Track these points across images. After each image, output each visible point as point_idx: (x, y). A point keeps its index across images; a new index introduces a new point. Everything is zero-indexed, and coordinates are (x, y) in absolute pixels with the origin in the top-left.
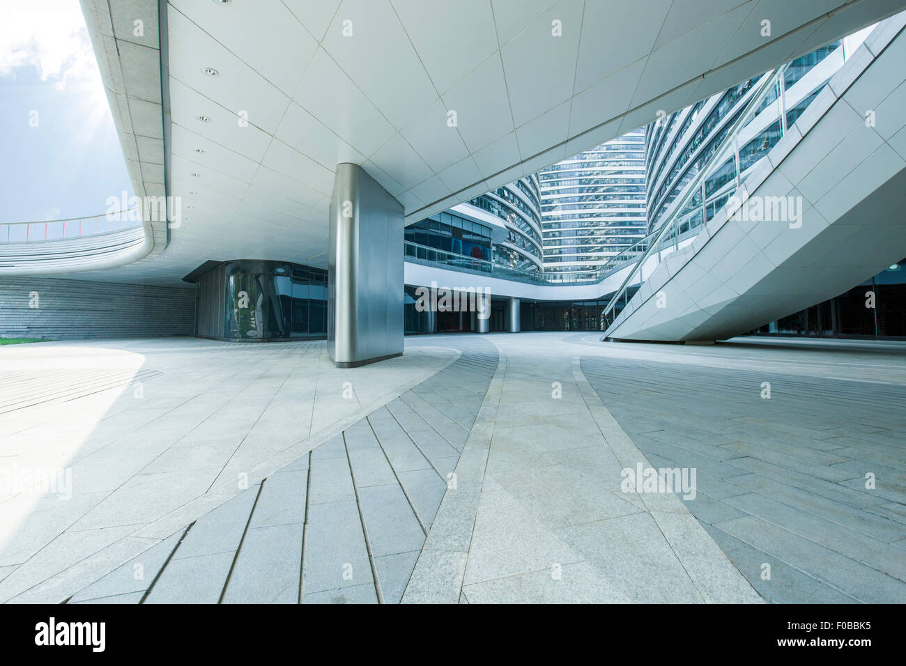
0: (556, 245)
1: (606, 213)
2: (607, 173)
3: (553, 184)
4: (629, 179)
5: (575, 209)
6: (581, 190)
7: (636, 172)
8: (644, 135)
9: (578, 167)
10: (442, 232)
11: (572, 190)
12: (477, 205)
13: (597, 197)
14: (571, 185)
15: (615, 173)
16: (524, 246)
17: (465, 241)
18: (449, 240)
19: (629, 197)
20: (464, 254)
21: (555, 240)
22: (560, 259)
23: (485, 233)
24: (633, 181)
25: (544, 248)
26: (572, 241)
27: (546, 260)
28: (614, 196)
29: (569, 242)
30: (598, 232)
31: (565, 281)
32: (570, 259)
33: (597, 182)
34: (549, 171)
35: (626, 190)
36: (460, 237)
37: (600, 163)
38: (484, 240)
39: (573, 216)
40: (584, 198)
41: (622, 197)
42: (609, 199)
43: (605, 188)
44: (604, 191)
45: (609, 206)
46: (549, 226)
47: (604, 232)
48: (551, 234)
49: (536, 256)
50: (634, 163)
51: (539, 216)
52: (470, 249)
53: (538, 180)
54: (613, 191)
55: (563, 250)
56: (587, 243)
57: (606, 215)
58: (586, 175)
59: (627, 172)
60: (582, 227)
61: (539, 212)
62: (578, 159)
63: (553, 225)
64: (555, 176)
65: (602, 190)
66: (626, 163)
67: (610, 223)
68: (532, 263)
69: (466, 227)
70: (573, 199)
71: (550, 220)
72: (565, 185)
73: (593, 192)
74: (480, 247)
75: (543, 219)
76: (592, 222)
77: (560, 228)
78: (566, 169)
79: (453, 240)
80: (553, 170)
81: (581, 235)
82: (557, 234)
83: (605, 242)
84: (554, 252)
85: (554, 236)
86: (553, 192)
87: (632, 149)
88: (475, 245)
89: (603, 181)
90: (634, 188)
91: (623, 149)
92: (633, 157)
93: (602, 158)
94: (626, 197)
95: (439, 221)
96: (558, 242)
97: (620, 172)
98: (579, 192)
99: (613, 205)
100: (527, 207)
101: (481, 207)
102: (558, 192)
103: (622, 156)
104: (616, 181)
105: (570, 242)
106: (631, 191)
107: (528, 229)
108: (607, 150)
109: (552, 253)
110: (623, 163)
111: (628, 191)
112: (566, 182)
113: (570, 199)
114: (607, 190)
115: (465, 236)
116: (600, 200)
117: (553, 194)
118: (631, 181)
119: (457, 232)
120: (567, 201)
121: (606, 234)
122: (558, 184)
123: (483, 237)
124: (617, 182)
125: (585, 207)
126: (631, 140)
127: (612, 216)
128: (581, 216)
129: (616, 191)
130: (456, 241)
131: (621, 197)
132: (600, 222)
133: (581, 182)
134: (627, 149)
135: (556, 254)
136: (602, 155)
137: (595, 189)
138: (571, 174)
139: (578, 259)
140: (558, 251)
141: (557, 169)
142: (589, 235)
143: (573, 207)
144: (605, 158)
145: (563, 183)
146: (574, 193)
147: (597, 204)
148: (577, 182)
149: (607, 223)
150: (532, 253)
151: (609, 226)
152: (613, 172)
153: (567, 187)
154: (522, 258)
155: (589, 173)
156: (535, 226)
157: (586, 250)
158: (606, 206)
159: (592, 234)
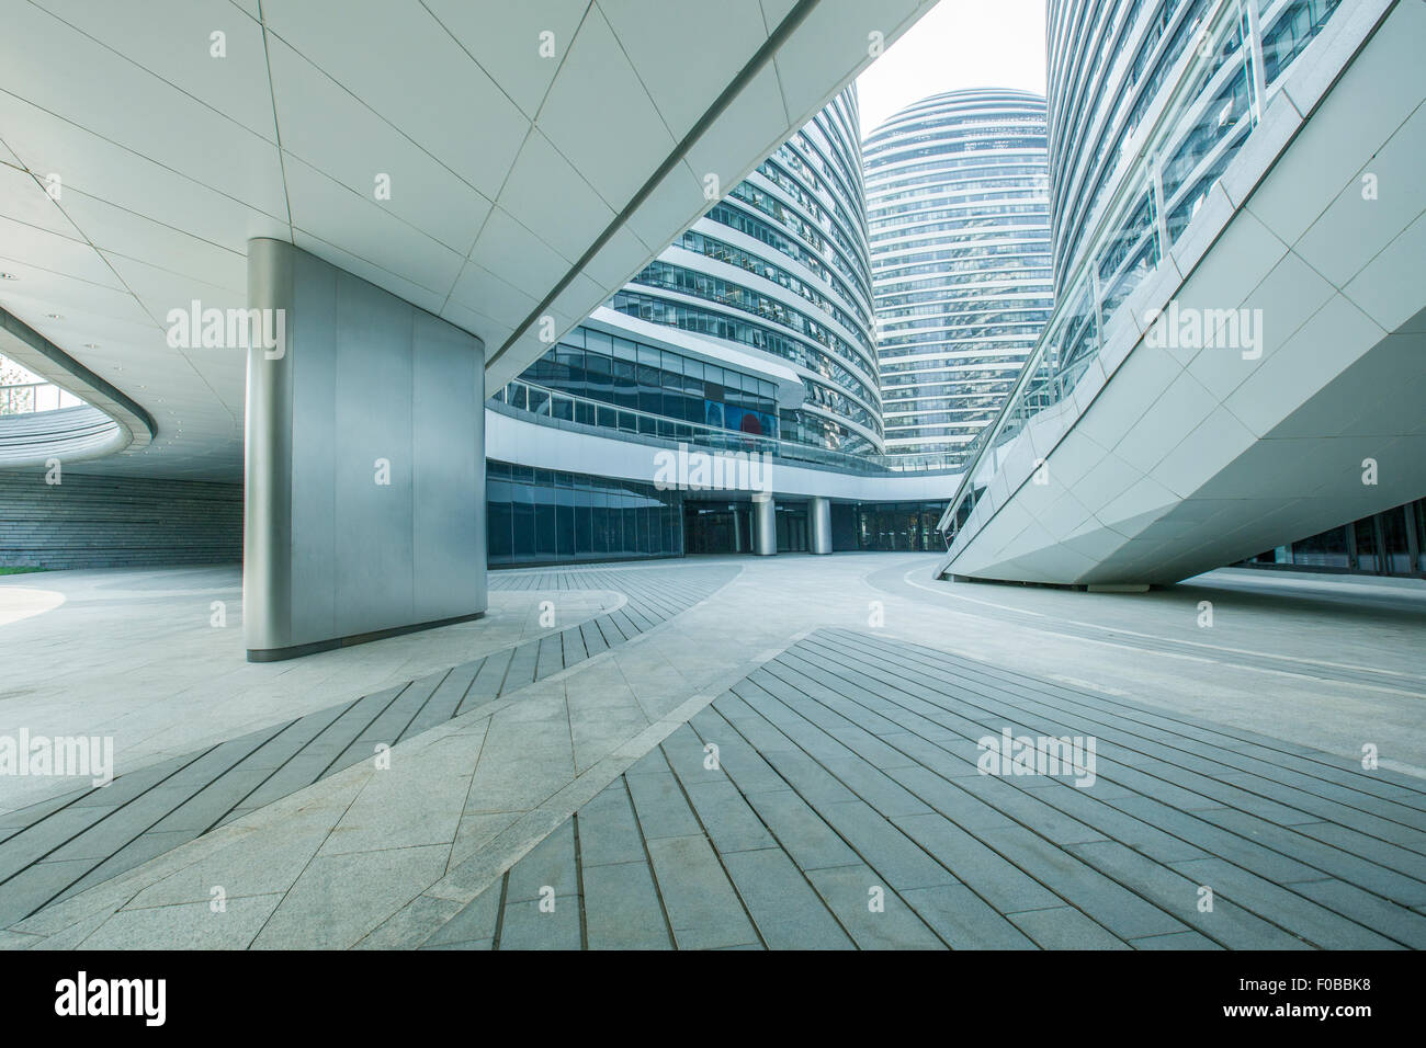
0: (907, 410)
1: (991, 357)
2: (990, 291)
3: (900, 313)
4: (1029, 300)
5: (938, 352)
6: (948, 321)
7: (1041, 288)
8: (1049, 227)
9: (941, 285)
10: (689, 391)
11: (933, 322)
12: (764, 348)
13: (975, 332)
14: (929, 313)
15: (1004, 292)
16: (848, 413)
17: (729, 405)
18: (700, 403)
19: (1029, 330)
20: (728, 426)
21: (906, 403)
22: (917, 433)
23: (765, 391)
24: (1036, 302)
25: (887, 415)
26: (935, 403)
27: (890, 435)
28: (1004, 329)
29: (929, 405)
30: (979, 389)
31: (907, 469)
32: (932, 433)
33: (974, 308)
34: (892, 292)
35: (1023, 319)
36: (721, 399)
37: (978, 277)
38: (763, 402)
39: (936, 363)
40: (954, 334)
41: (1017, 329)
42: (995, 334)
43: (988, 317)
44: (987, 322)
45: (995, 345)
46: (897, 381)
47: (988, 387)
48: (899, 394)
49: (871, 428)
50: (1037, 274)
51: (874, 365)
52: (739, 419)
53: (870, 305)
54: (1002, 321)
55: (919, 418)
56: (960, 406)
57: (991, 359)
58: (955, 297)
59: (1025, 289)
60: (950, 380)
61: (874, 357)
62: (940, 271)
63: (903, 379)
64: (903, 300)
65: (982, 320)
66: (1023, 275)
67: (998, 374)
68: (865, 440)
69: (732, 382)
70: (934, 336)
71: (897, 370)
72: (920, 314)
73: (967, 323)
74: (756, 414)
75: (884, 369)
76: (966, 373)
77: (914, 382)
78: (921, 288)
79: (708, 404)
80: (899, 291)
81: (949, 394)
82: (909, 392)
83: (990, 404)
84: (905, 421)
85: (904, 395)
86: (900, 326)
87: (1033, 251)
88: (746, 412)
89: (984, 306)
90: (1038, 315)
91: (1017, 252)
92: (1035, 264)
93: (981, 268)
94: (1024, 330)
95: (681, 373)
96: (911, 406)
97: (1014, 290)
98: (945, 325)
99: (1004, 344)
100: (852, 349)
101: (772, 351)
102: (910, 325)
103: (1016, 263)
104: (1006, 304)
105: (932, 406)
106: (1033, 320)
107: (857, 385)
108: (990, 254)
109: (902, 424)
110: (1017, 275)
111: (1029, 320)
112: (922, 309)
113: (929, 335)
114: (992, 320)
115: (728, 397)
116: (980, 336)
117: (901, 328)
118: (1031, 303)
119: (715, 391)
120: (925, 340)
121: (991, 391)
122: (908, 312)
123: (761, 397)
124: (1008, 307)
125: (956, 348)
126: (1030, 237)
127: (1002, 361)
128: (947, 363)
129: (1007, 321)
130: (712, 406)
131: (1015, 331)
132: (981, 371)
133: (946, 308)
134: (1023, 251)
135: (909, 425)
136: (981, 262)
137: (973, 319)
138: (931, 296)
139: (946, 432)
140: (911, 420)
141: (907, 289)
142: (963, 393)
143: (934, 350)
144: (987, 267)
145: (916, 310)
146: (936, 326)
147: (977, 343)
148: (941, 308)
149: (993, 372)
150: (863, 424)
151: (997, 377)
152: (1000, 290)
153: (924, 317)
154: (845, 432)
155: (960, 293)
156: (868, 381)
157: (960, 417)
158: (991, 346)
159: (969, 391)
